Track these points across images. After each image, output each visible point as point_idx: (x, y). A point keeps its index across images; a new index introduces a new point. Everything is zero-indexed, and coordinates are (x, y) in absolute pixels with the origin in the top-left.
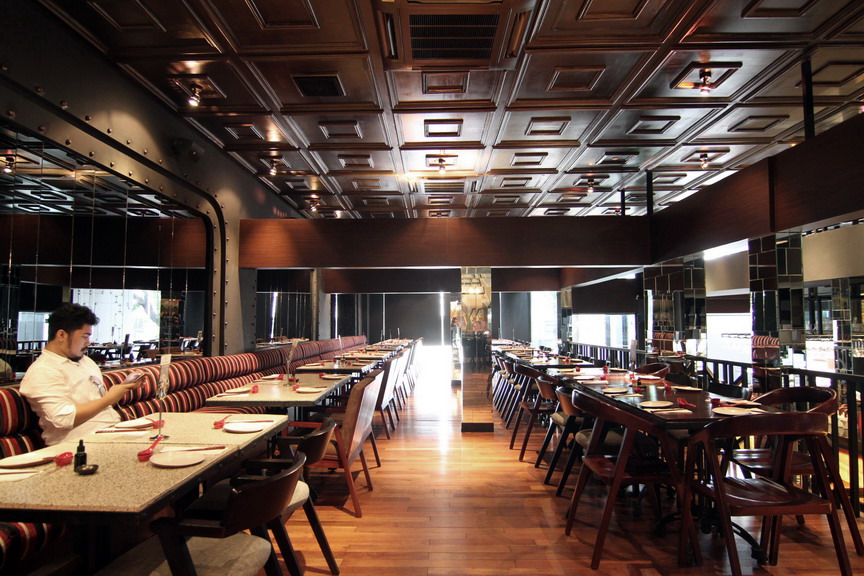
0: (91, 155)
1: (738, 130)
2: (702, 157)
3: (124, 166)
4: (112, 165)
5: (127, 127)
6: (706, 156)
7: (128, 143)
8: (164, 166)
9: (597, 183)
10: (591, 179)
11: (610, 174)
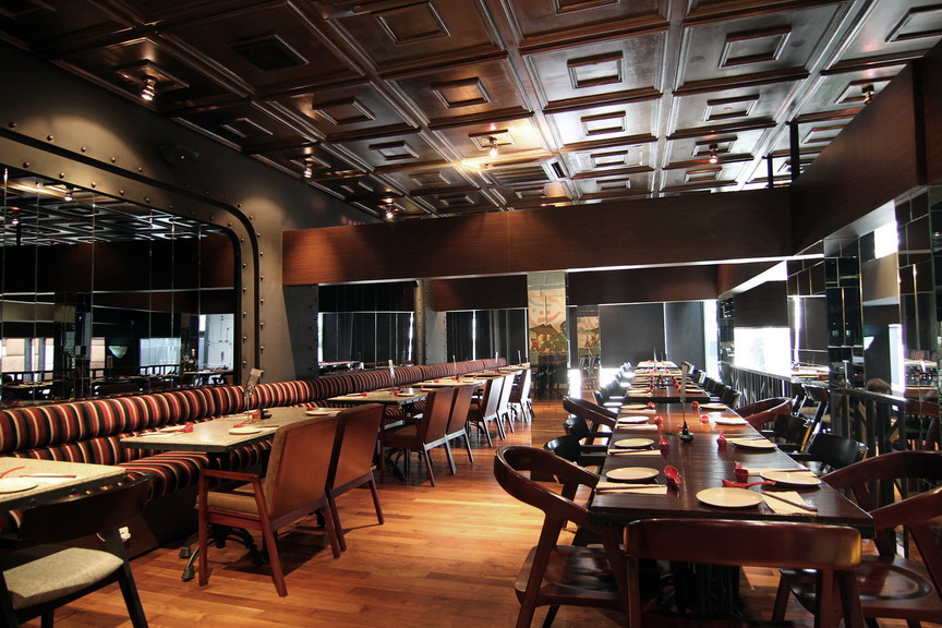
0: (25, 166)
1: (902, 37)
2: (864, 90)
3: (84, 177)
4: (62, 177)
5: (84, 133)
6: (871, 88)
7: (83, 151)
8: (145, 174)
9: (726, 150)
10: (713, 144)
11: (739, 134)
